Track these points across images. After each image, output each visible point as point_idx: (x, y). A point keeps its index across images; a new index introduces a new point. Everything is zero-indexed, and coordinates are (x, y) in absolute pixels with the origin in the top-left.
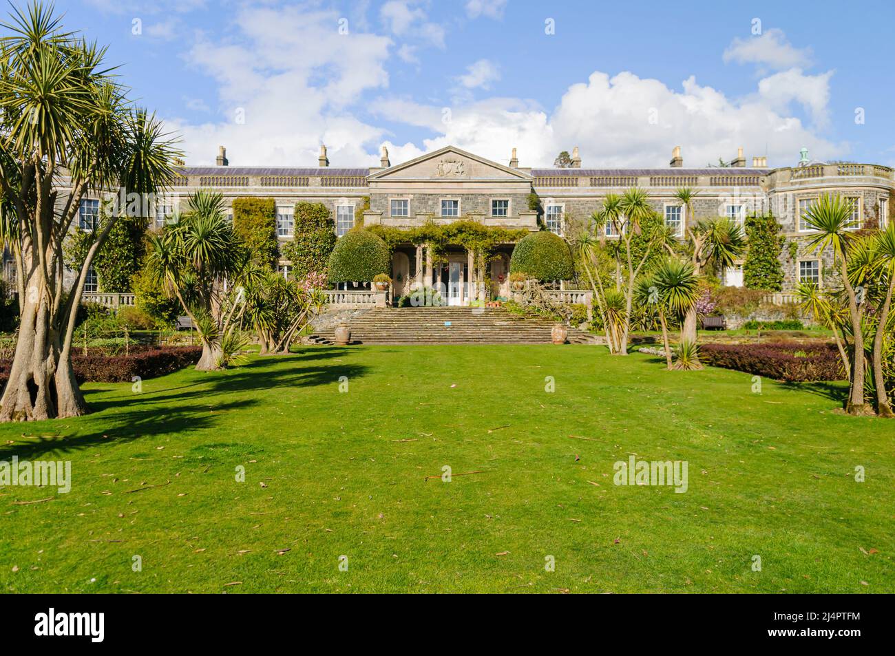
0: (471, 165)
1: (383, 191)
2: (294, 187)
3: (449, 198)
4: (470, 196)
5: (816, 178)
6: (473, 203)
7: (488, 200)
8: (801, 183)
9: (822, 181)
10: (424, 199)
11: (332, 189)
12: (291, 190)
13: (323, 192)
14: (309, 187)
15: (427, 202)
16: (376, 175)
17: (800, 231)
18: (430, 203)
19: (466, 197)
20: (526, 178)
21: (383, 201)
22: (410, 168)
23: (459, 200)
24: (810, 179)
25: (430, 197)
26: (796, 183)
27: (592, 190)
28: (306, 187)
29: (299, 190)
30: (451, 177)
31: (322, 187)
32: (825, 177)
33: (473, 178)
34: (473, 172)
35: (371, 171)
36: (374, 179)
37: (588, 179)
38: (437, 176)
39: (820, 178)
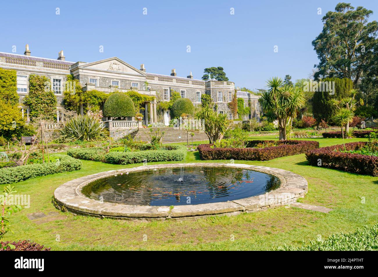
0: (123, 67)
1: (86, 74)
2: (27, 66)
3: (115, 80)
4: (124, 80)
5: (222, 85)
6: (125, 83)
7: (131, 83)
8: (218, 86)
9: (223, 86)
10: (104, 79)
11: (50, 70)
12: (26, 67)
13: (45, 70)
14: (36, 67)
15: (106, 81)
16: (83, 66)
17: (218, 102)
18: (107, 81)
19: (122, 80)
20: (145, 75)
21: (86, 78)
22: (99, 64)
23: (119, 81)
24: (220, 85)
25: (107, 79)
26: (216, 86)
27: (159, 82)
28: (34, 67)
29: (30, 68)
30: (115, 70)
31: (44, 68)
32: (224, 85)
33: (125, 72)
34: (125, 70)
35: (79, 63)
36: (82, 67)
37: (158, 78)
38: (110, 70)
39: (223, 85)
